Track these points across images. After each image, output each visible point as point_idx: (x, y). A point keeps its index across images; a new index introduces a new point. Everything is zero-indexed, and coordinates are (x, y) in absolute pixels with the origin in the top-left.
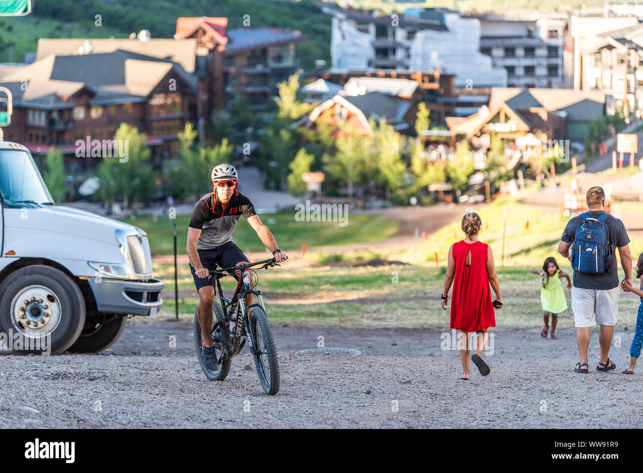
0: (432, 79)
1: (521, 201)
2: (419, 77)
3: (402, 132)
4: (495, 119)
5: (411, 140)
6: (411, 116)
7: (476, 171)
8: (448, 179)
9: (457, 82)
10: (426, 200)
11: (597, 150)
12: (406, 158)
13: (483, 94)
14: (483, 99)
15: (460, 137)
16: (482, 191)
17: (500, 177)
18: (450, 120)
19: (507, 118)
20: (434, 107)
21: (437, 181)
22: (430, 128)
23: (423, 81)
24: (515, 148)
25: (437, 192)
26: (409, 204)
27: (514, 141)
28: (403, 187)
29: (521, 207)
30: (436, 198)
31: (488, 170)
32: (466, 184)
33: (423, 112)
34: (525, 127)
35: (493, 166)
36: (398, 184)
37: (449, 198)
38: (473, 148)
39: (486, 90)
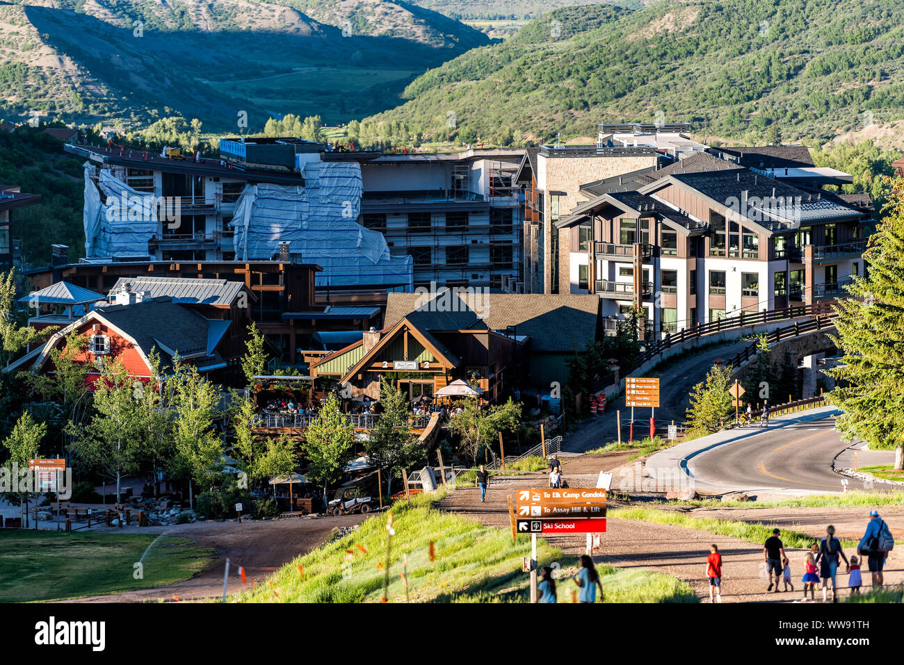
0: (272, 277)
1: (439, 506)
2: (246, 271)
3: (215, 378)
4: (390, 351)
5: (234, 393)
6: (233, 347)
7: (357, 449)
8: (304, 465)
9: (320, 280)
10: (262, 505)
11: (586, 406)
12: (222, 425)
13: (371, 304)
14: (371, 312)
15: (328, 383)
16: (368, 487)
17: (403, 461)
18: (309, 356)
19: (416, 349)
20: (276, 328)
21: (284, 469)
22: (268, 369)
23: (255, 280)
25: (283, 488)
26: (233, 514)
27: (428, 390)
28: (218, 483)
29: (439, 518)
30: (283, 502)
31: (377, 447)
32: (338, 471)
33: (256, 341)
34: (445, 364)
35: (390, 438)
36: (210, 475)
37: (307, 501)
38: (349, 406)
39: (377, 296)
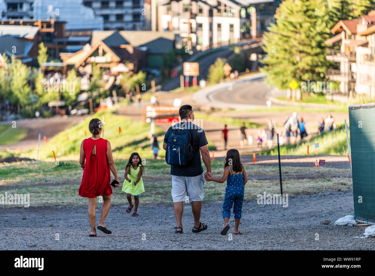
0: (49, 25)
1: (115, 113)
2: (39, 23)
3: (28, 64)
4: (95, 53)
5: (35, 70)
6: (34, 53)
7: (82, 92)
8: (62, 98)
9: (67, 27)
10: (46, 113)
11: (170, 74)
12: (31, 83)
13: (86, 36)
14: (87, 39)
15: (70, 67)
16: (87, 106)
17: (100, 96)
18: (63, 55)
19: (104, 53)
20: (51, 45)
21: (55, 99)
22: (48, 61)
23: (42, 27)
24: (110, 74)
25: (54, 107)
26: (34, 117)
27: (109, 69)
28: (30, 104)
29: (115, 117)
30: (54, 112)
31: (91, 90)
32: (76, 100)
33: (43, 49)
34: (117, 59)
35: (94, 87)
36: (26, 102)
37: (63, 111)
38: (80, 75)
39: (89, 33)
